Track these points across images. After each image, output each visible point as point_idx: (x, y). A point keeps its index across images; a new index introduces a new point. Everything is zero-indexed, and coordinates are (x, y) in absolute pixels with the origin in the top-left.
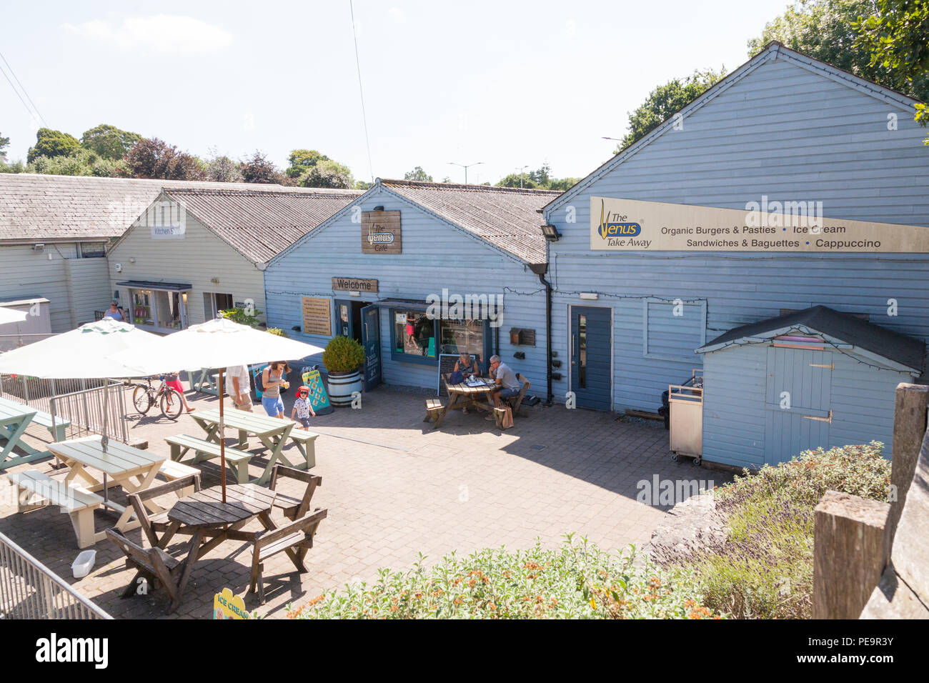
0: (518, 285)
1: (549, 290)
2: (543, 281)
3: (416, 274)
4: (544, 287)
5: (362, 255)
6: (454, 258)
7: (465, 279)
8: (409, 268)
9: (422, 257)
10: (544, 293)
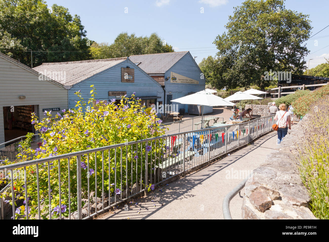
0: (159, 91)
1: (165, 92)
2: (164, 90)
3: (138, 89)
4: (164, 91)
5: (121, 83)
6: (147, 84)
7: (149, 90)
8: (135, 87)
9: (139, 84)
10: (164, 92)
